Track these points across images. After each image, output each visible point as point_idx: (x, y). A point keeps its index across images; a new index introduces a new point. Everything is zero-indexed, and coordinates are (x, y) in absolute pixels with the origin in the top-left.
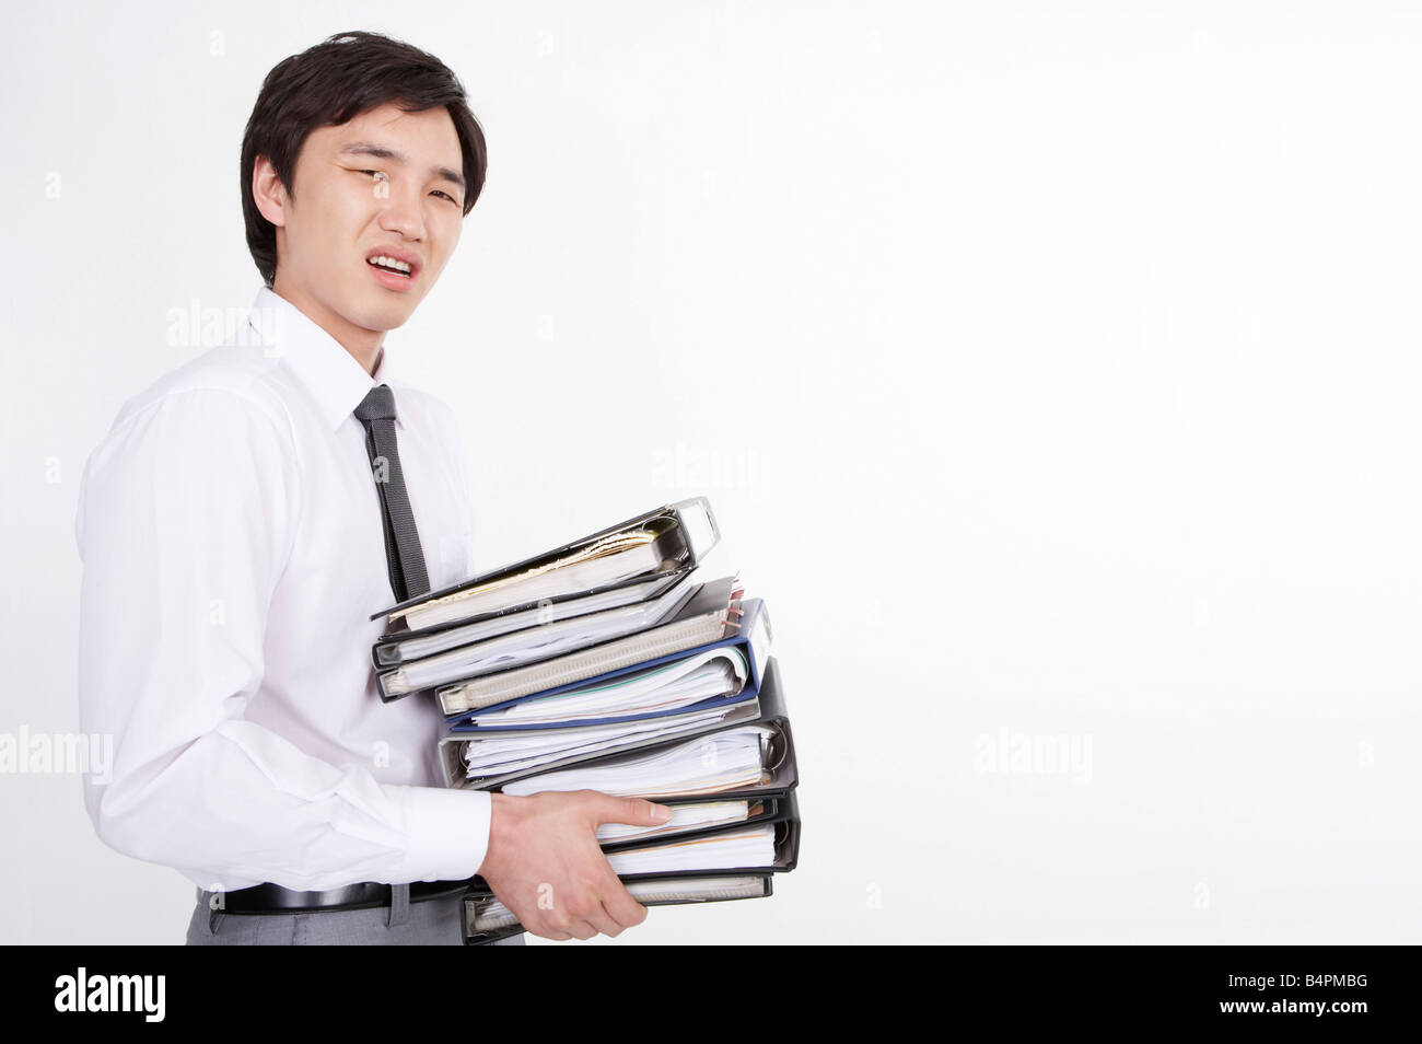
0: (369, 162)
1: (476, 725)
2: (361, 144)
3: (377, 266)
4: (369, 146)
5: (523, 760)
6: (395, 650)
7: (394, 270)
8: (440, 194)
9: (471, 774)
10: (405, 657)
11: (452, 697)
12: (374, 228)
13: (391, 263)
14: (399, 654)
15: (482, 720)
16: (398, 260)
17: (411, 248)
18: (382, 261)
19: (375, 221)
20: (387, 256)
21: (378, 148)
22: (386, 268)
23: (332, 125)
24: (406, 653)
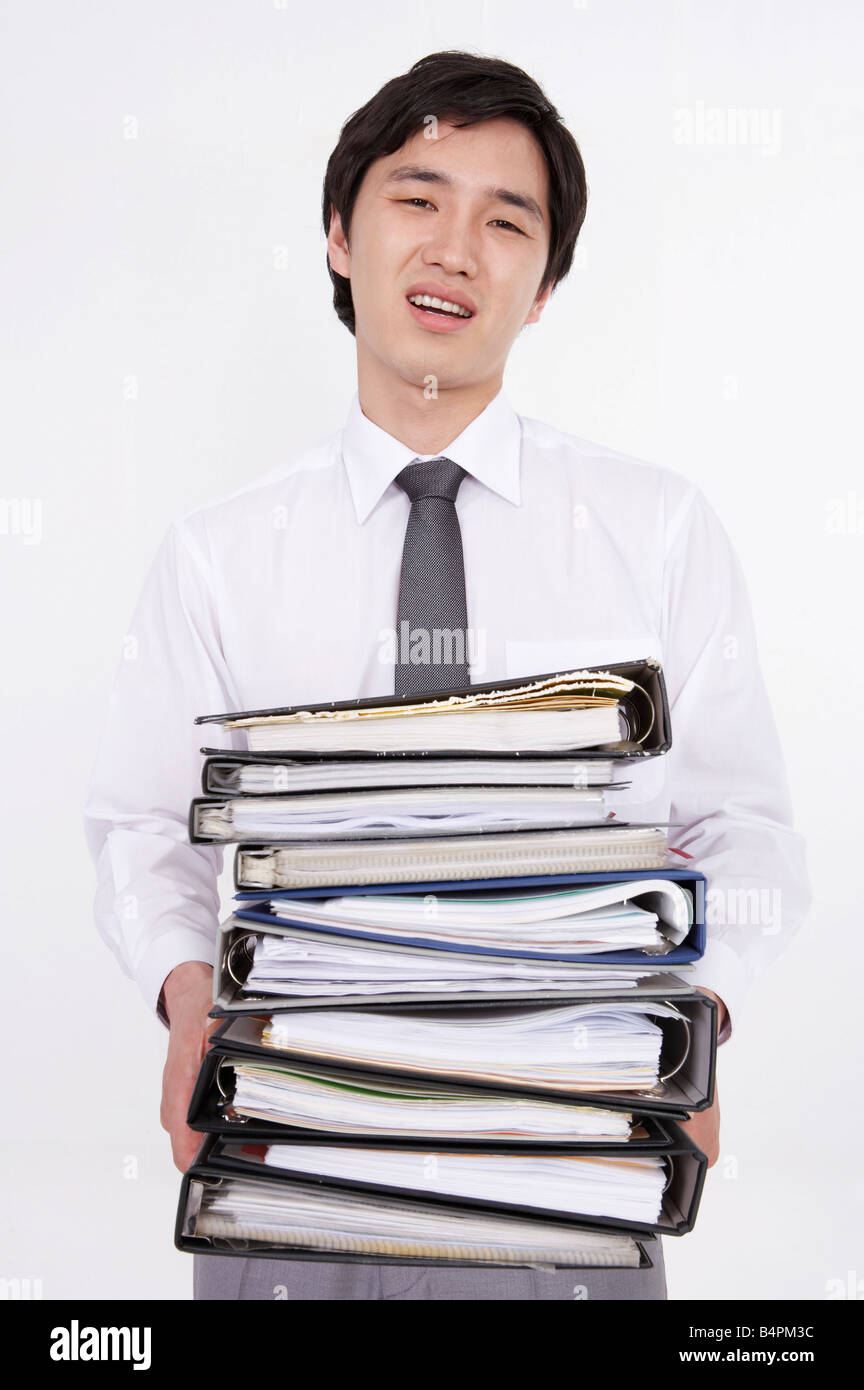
0: (417, 189)
1: (275, 914)
2: (405, 168)
3: (422, 307)
4: (412, 169)
5: (333, 982)
6: (235, 774)
7: (439, 311)
8: (505, 225)
9: (252, 985)
10: (245, 787)
11: (255, 862)
12: (416, 263)
13: (436, 303)
14: (238, 780)
15: (283, 908)
16: (443, 299)
17: (456, 284)
18: (427, 301)
19: (419, 255)
20: (432, 296)
21: (422, 170)
22: (431, 309)
23: (386, 155)
24: (247, 782)
